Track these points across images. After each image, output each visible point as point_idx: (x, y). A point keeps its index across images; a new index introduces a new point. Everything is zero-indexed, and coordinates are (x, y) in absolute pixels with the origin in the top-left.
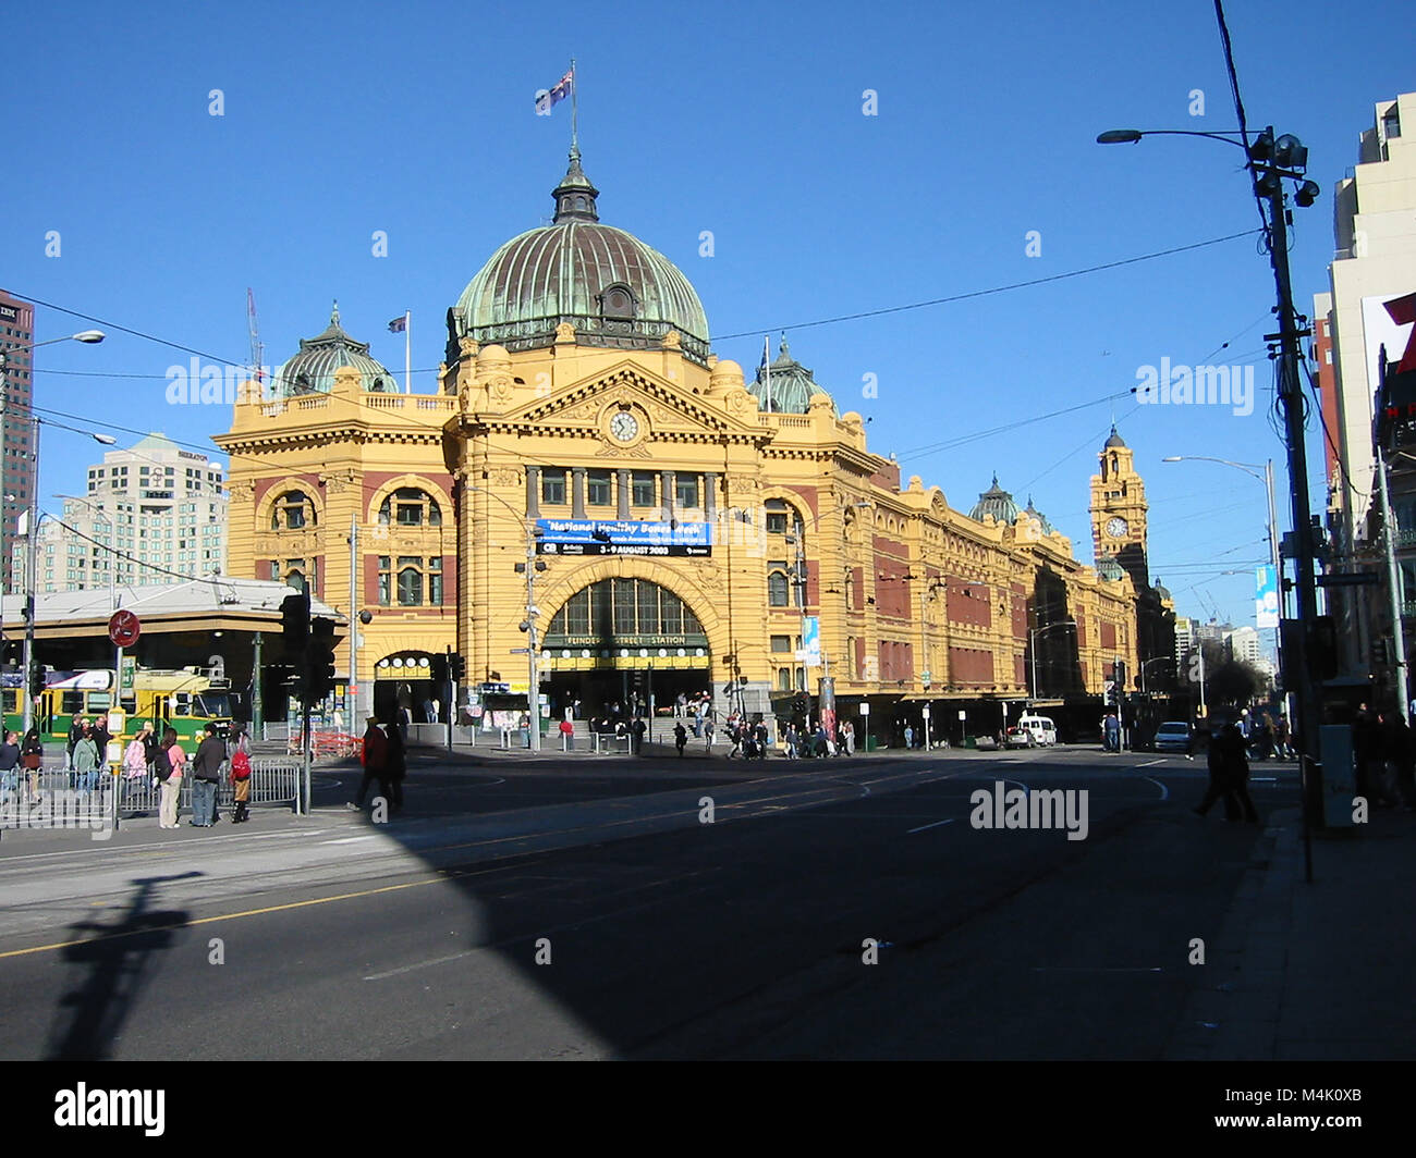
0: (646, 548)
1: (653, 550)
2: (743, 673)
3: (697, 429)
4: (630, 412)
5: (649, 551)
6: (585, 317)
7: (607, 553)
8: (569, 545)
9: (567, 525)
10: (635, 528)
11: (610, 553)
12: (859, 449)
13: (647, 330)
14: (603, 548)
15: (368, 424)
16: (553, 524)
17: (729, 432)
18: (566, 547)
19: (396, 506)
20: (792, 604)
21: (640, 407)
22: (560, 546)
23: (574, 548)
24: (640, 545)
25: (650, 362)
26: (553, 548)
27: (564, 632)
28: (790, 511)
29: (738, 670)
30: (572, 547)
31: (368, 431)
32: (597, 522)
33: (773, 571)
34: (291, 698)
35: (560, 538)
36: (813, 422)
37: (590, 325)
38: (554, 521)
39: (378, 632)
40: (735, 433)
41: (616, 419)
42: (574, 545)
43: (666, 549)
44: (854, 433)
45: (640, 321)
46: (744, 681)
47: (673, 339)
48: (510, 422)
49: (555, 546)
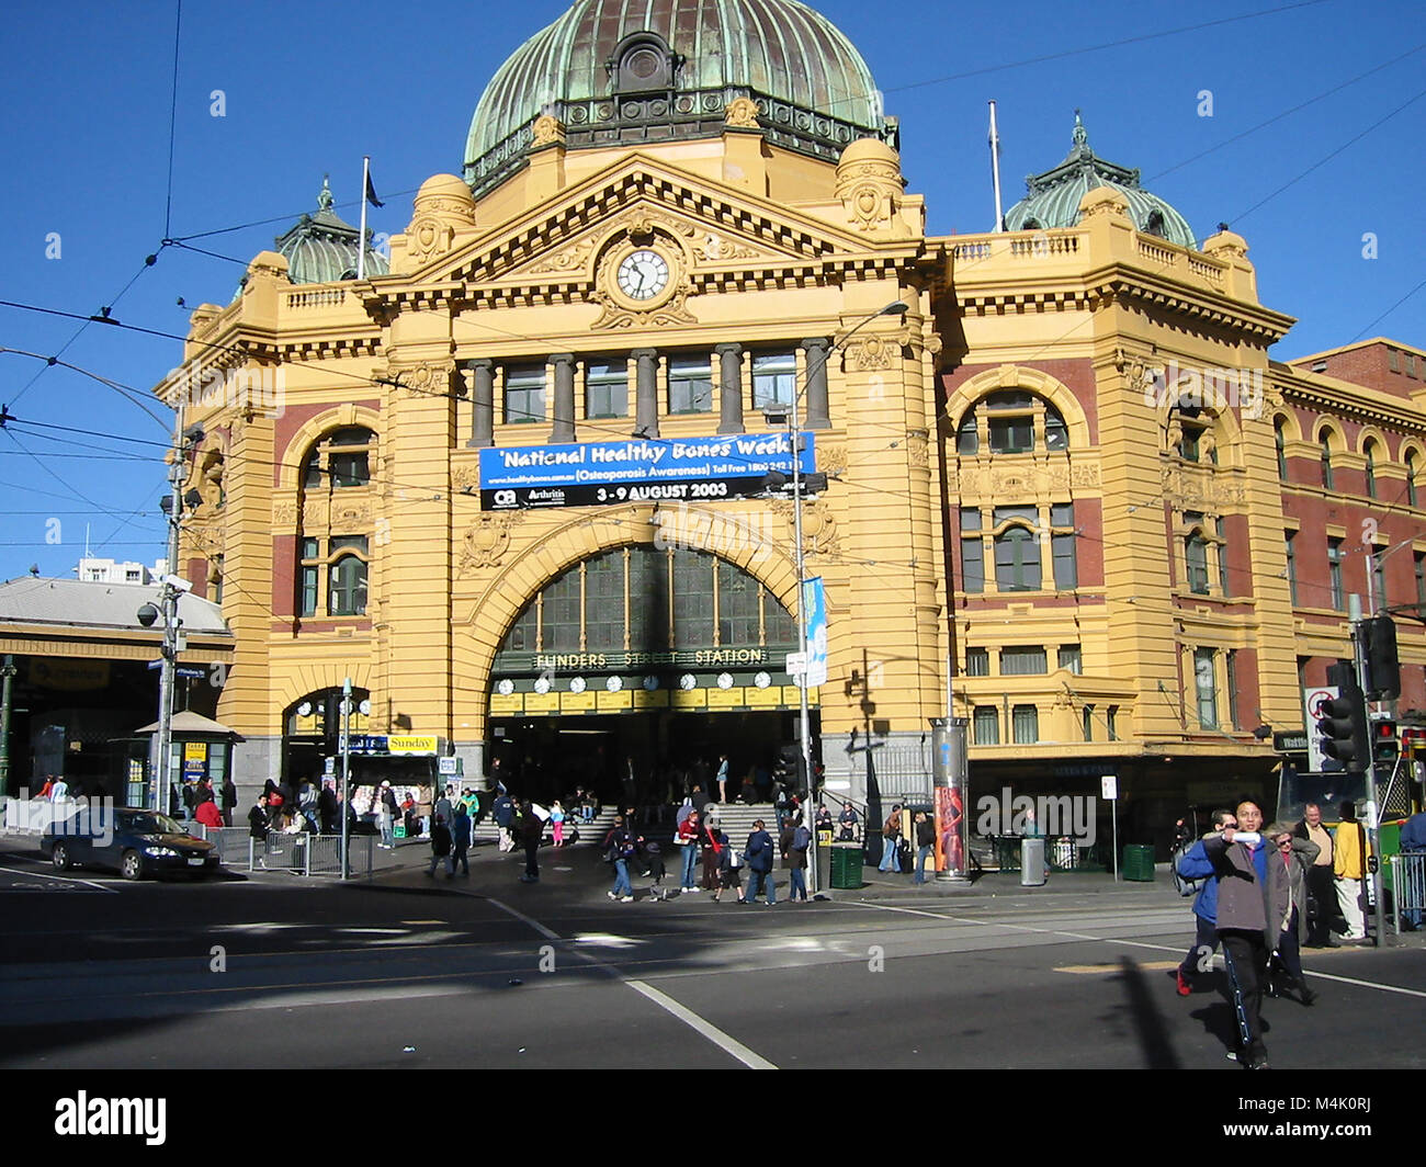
0: (684, 487)
1: (697, 490)
2: (880, 714)
3: (779, 261)
4: (653, 247)
5: (689, 491)
6: (585, 103)
7: (608, 502)
8: (538, 490)
9: (534, 456)
10: (660, 453)
11: (617, 500)
12: (1232, 295)
13: (697, 106)
14: (602, 491)
15: (275, 332)
16: (508, 456)
17: (838, 259)
18: (533, 495)
19: (327, 456)
20: (1048, 586)
21: (669, 236)
22: (522, 493)
23: (548, 495)
24: (673, 483)
25: (699, 159)
26: (510, 497)
27: (535, 647)
28: (1037, 409)
29: (868, 707)
30: (544, 495)
31: (278, 342)
32: (589, 446)
33: (1005, 524)
34: (132, 762)
35: (522, 480)
36: (1083, 241)
37: (595, 114)
38: (511, 450)
39: (286, 658)
40: (849, 258)
41: (629, 263)
42: (549, 489)
43: (723, 486)
44: (1218, 268)
45: (687, 92)
46: (883, 728)
47: (742, 112)
48: (427, 286)
49: (513, 494)
